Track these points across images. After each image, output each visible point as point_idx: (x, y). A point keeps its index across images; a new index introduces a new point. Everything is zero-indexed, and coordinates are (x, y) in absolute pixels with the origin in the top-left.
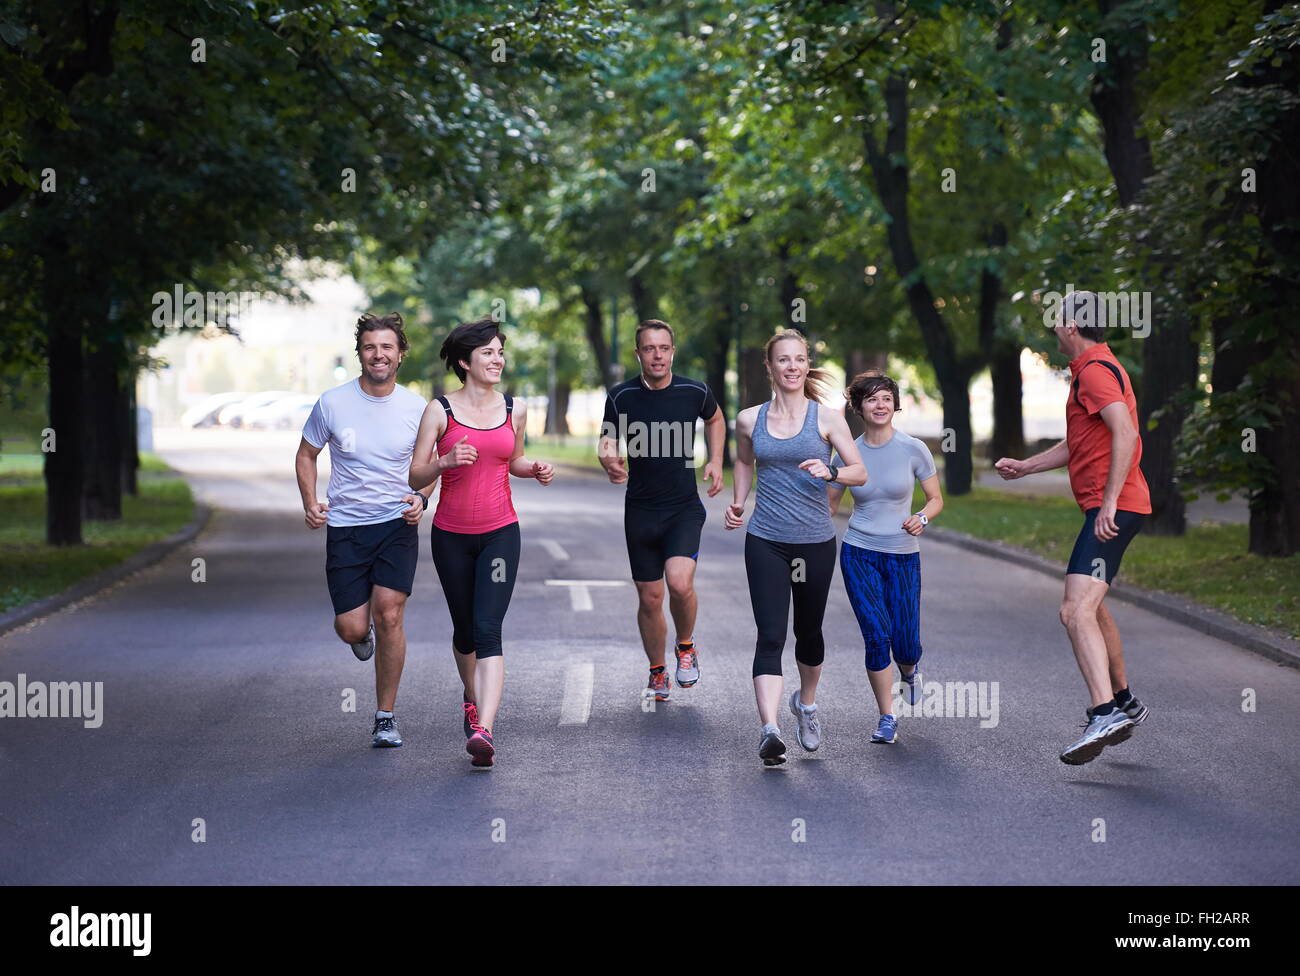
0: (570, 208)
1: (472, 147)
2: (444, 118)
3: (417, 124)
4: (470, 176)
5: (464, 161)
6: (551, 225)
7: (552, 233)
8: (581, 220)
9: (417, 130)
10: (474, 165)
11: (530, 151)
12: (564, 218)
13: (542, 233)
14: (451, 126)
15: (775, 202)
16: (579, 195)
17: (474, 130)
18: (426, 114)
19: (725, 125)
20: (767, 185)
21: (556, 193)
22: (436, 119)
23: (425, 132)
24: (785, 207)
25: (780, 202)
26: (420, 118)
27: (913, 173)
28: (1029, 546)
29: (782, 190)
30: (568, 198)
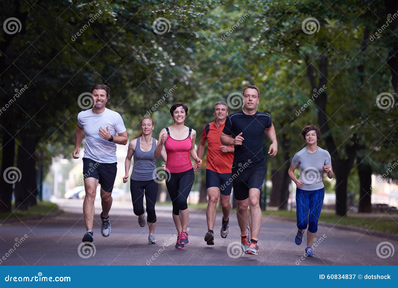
0: (204, 108)
1: (158, 70)
2: (149, 59)
3: (137, 59)
4: (158, 82)
5: (156, 76)
6: (196, 114)
7: (197, 117)
8: (208, 113)
9: (138, 61)
10: (159, 78)
11: (185, 81)
12: (202, 111)
13: (194, 117)
14: (151, 62)
15: (279, 107)
16: (207, 103)
17: (159, 64)
18: (141, 56)
19: (261, 76)
20: (277, 101)
21: (199, 101)
22: (145, 58)
23: (140, 62)
24: (283, 109)
25: (281, 107)
26: (138, 56)
27: (329, 97)
28: (358, 226)
29: (282, 103)
30: (203, 103)
